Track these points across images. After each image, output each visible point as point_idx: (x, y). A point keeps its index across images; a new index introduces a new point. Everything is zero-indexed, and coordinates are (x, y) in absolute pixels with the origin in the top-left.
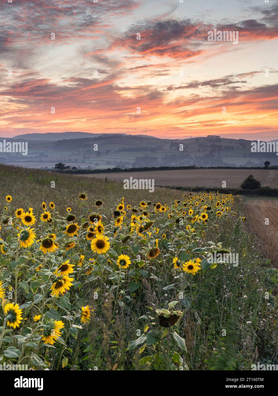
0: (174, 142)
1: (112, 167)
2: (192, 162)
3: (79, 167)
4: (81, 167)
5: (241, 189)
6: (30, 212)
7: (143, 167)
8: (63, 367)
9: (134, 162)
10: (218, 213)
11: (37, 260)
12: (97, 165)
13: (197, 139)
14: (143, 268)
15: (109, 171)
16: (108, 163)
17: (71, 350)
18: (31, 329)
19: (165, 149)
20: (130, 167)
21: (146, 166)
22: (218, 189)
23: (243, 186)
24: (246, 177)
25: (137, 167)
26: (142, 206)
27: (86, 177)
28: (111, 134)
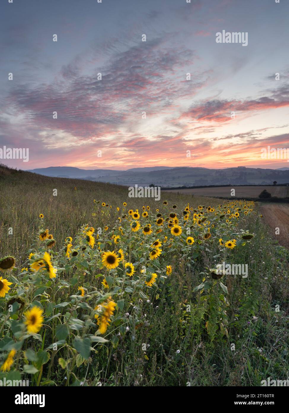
0: (218, 171)
1: (181, 186)
2: (229, 182)
3: (163, 186)
4: (164, 186)
5: (259, 198)
6: (136, 212)
7: (199, 185)
8: (156, 299)
9: (194, 183)
10: (245, 213)
11: (141, 239)
12: (173, 185)
13: (232, 169)
14: (201, 244)
15: (179, 188)
16: (179, 184)
17: (161, 290)
18: (139, 277)
19: (212, 175)
20: (192, 186)
21: (201, 185)
22: (245, 198)
23: (260, 196)
24: (262, 191)
25: (196, 185)
26: (200, 208)
27: (167, 192)
28: (181, 167)
